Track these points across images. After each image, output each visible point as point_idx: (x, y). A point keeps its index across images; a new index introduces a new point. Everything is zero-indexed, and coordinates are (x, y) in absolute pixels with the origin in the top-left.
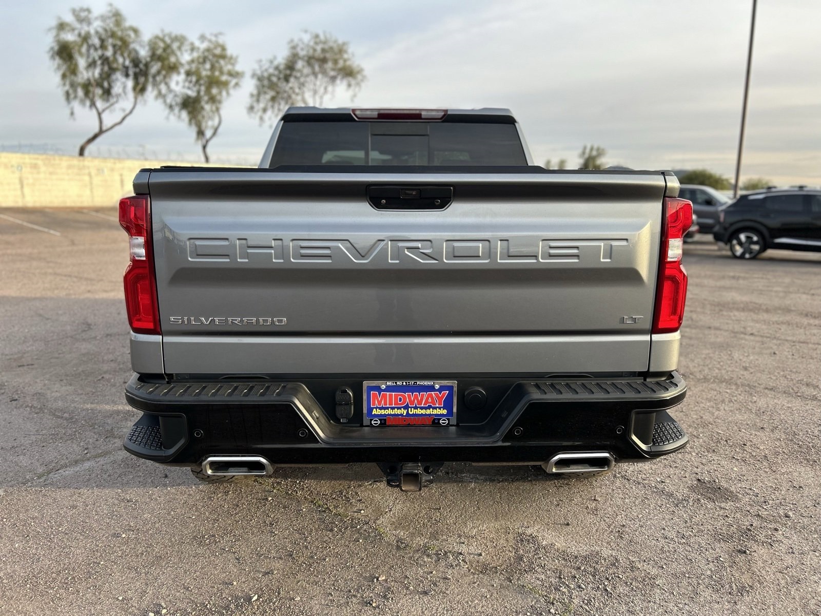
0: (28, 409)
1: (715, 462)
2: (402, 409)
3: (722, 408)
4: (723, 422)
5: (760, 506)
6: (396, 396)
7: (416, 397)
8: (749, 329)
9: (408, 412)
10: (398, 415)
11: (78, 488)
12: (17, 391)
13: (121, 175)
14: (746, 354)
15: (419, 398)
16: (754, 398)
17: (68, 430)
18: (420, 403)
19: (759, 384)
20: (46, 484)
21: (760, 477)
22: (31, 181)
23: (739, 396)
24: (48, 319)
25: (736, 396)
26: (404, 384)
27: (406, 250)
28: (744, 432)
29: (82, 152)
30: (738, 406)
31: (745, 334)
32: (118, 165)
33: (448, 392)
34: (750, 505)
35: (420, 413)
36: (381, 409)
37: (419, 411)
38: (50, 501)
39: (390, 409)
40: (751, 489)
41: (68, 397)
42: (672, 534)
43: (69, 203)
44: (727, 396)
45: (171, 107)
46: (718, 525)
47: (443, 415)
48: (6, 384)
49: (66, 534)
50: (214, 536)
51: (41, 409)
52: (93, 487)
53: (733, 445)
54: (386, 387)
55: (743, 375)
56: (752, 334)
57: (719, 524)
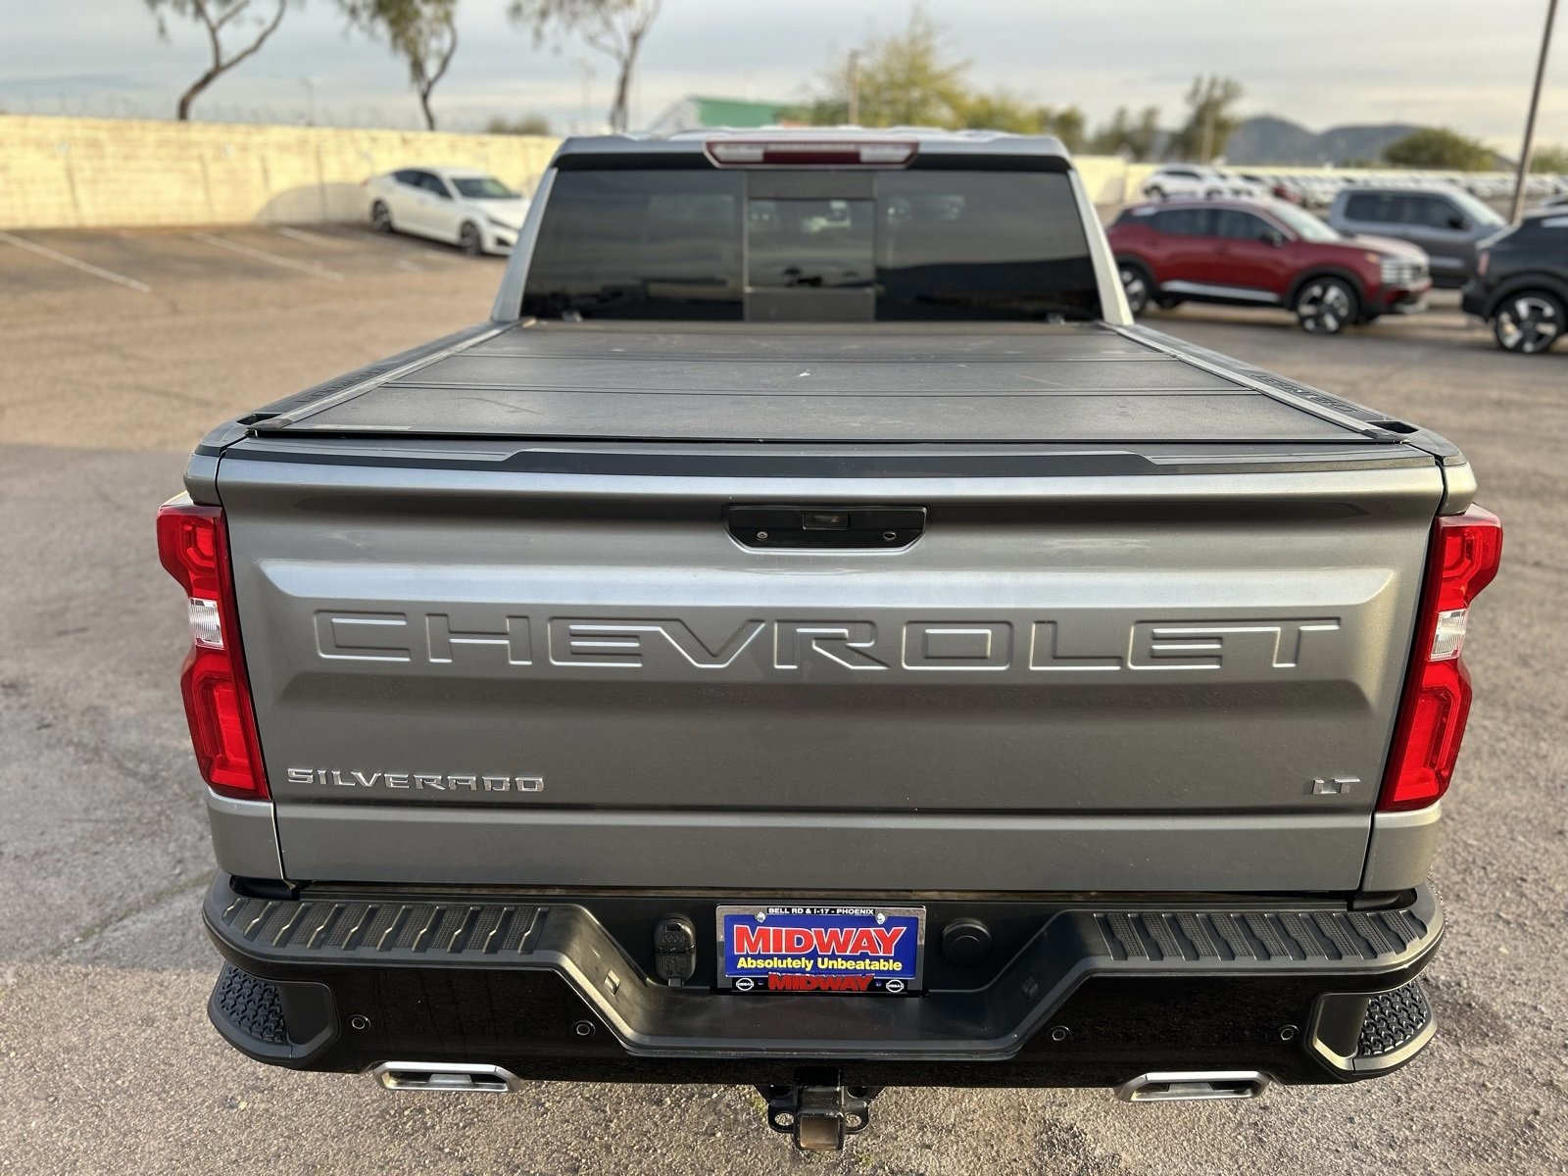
0: (71, 750)
1: (1460, 929)
2: (803, 959)
3: (1474, 773)
4: (1477, 813)
5: (1555, 1057)
6: (789, 935)
7: (834, 936)
8: (1531, 548)
9: (815, 964)
10: (794, 970)
11: (159, 968)
12: (51, 700)
13: (263, 159)
14: (1526, 621)
15: (842, 940)
16: (1542, 744)
17: (147, 808)
18: (843, 947)
19: (1552, 705)
20: (97, 958)
21: (1555, 974)
22: (88, 174)
23: (1511, 740)
24: (119, 508)
25: (1504, 739)
26: (808, 911)
27: (814, 642)
28: (1521, 844)
29: (183, 112)
30: (1506, 767)
31: (1524, 563)
32: (257, 138)
33: (905, 928)
34: (1536, 1054)
35: (844, 967)
36: (755, 957)
37: (840, 964)
38: (102, 1002)
39: (776, 959)
40: (1535, 1008)
41: (150, 718)
42: (1368, 1137)
43: (166, 219)
44: (1486, 738)
45: (353, 12)
46: (1466, 1109)
47: (892, 973)
48: (32, 681)
49: (131, 1096)
50: (421, 1110)
51: (96, 751)
52: (188, 969)
53: (1498, 878)
54: (767, 917)
55: (1519, 679)
56: (1537, 564)
57: (1468, 1109)
